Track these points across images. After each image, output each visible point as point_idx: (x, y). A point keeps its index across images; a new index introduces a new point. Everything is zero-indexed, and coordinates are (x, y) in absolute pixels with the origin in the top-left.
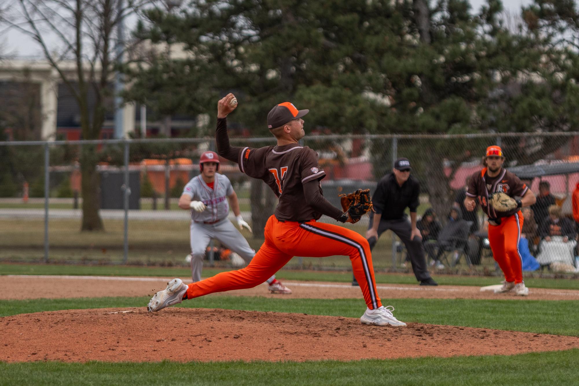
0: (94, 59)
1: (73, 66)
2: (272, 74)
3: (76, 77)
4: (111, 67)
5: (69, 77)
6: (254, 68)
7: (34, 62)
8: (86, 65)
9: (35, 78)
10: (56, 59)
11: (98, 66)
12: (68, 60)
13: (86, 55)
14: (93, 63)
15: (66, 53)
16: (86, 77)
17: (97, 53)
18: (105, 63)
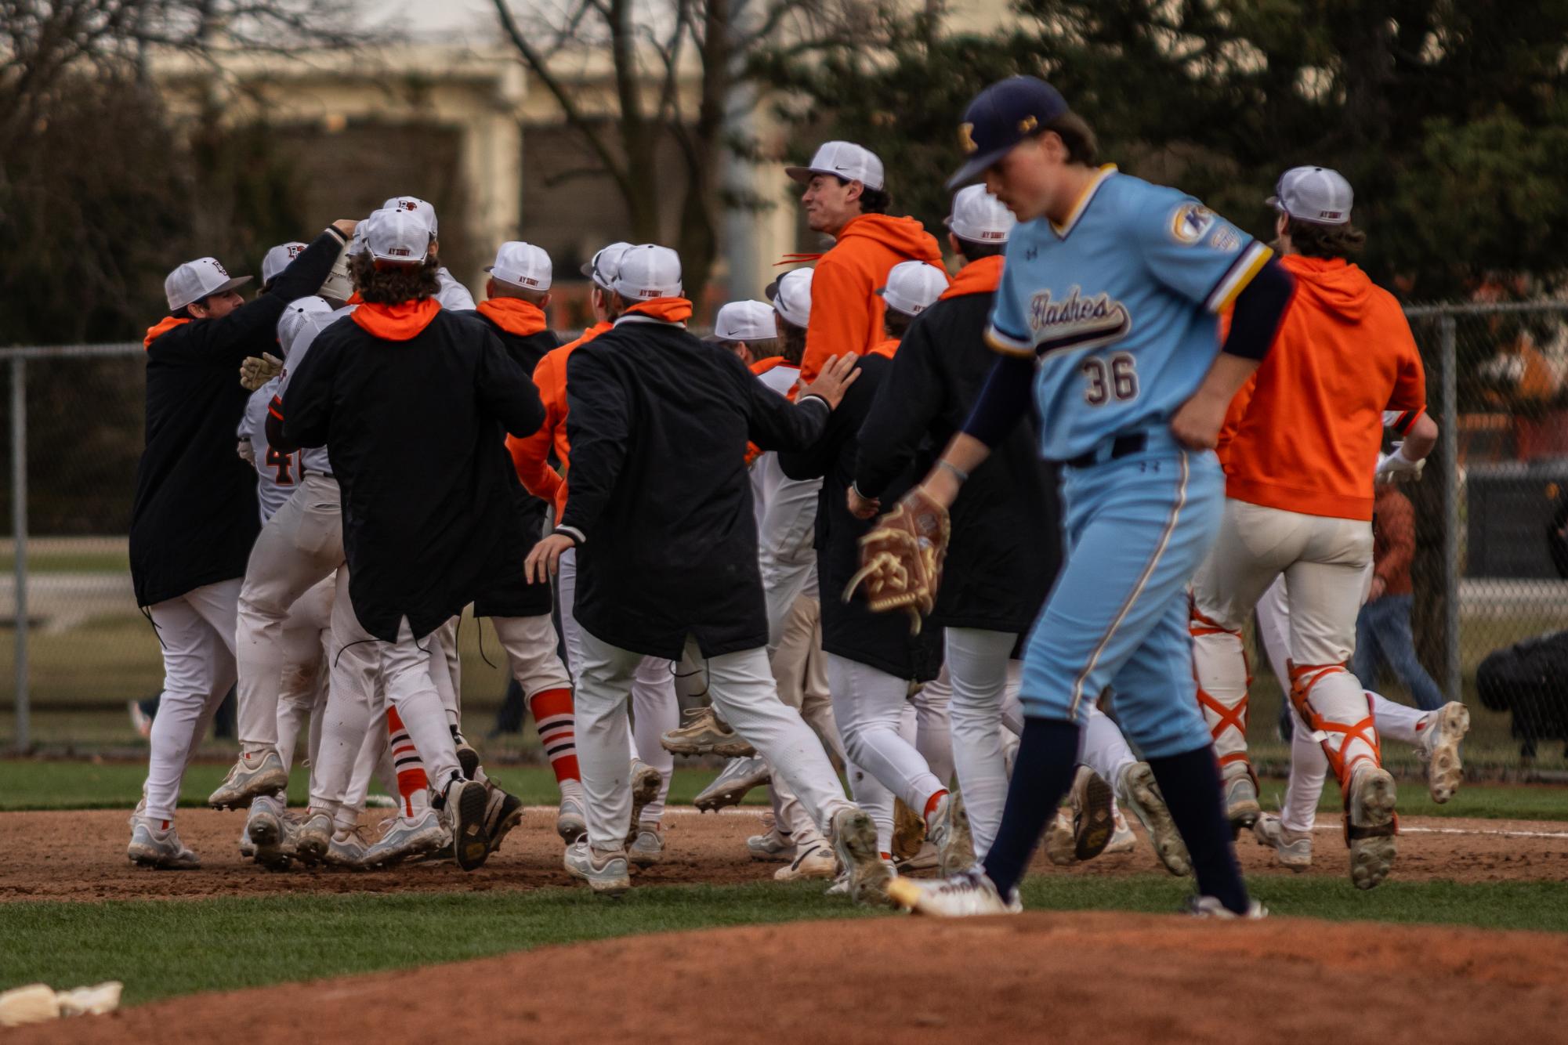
0: (675, 42)
1: (600, 64)
2: (1313, 82)
3: (612, 104)
4: (738, 65)
5: (587, 105)
6: (1252, 61)
7: (464, 56)
8: (647, 61)
9: (446, 109)
10: (542, 43)
11: (688, 62)
12: (584, 47)
13: (645, 27)
14: (670, 55)
15: (575, 21)
16: (648, 105)
17: (683, 18)
18: (713, 53)
